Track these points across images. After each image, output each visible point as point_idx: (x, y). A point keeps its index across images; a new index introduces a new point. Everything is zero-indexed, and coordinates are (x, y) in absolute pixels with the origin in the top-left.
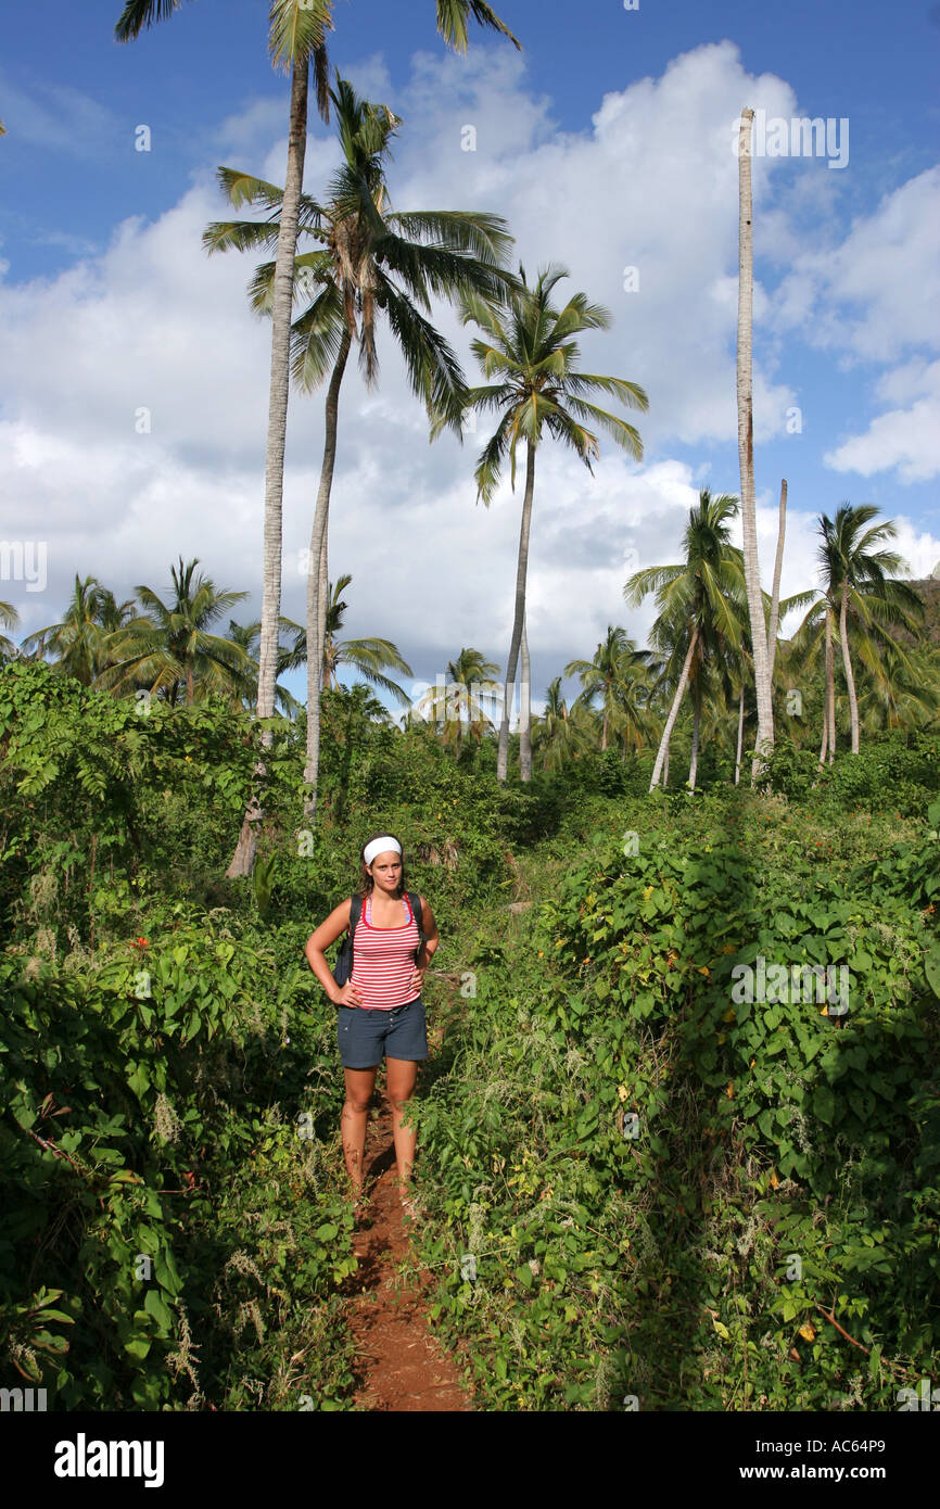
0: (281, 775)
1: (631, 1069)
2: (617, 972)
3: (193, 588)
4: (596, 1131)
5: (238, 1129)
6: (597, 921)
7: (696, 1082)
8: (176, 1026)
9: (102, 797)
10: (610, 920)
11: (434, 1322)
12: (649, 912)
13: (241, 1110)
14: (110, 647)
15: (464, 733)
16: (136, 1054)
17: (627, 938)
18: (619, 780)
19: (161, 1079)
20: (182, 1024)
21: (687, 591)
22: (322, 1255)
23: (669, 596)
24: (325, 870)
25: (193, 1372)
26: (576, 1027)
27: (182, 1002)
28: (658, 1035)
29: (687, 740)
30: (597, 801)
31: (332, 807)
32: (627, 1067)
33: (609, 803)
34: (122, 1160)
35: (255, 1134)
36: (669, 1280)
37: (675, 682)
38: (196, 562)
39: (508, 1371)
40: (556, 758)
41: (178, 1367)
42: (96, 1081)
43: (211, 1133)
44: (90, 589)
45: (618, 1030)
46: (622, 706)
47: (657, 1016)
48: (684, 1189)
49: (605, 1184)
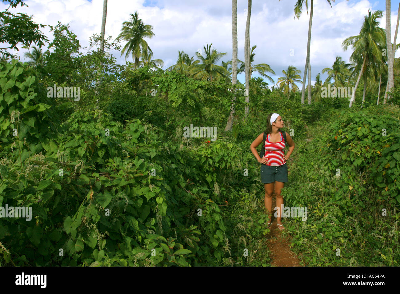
0: (241, 101)
1: (354, 181)
2: (349, 152)
3: (211, 52)
4: (341, 199)
5: (236, 193)
6: (342, 137)
7: (374, 186)
8: (218, 164)
9: (194, 106)
10: (347, 137)
11: (292, 247)
12: (360, 134)
13: (235, 189)
14: (189, 70)
15: (290, 91)
16: (208, 172)
17: (353, 142)
18: (339, 104)
19: (215, 179)
20: (220, 164)
21: (363, 43)
22: (260, 227)
23: (357, 45)
24: (252, 128)
25: (229, 251)
26: (334, 169)
27: (220, 158)
28: (362, 172)
29: (361, 92)
30: (332, 110)
31: (253, 112)
32: (352, 180)
33: (336, 111)
34: (208, 197)
35: (239, 195)
36: (364, 242)
37: (358, 73)
38: (211, 44)
39: (316, 261)
40: (318, 98)
41: (226, 250)
42: (198, 178)
43: (228, 194)
44: (183, 54)
45: (350, 169)
46: (340, 81)
47: (362, 166)
48: (370, 217)
49: (344, 214)
